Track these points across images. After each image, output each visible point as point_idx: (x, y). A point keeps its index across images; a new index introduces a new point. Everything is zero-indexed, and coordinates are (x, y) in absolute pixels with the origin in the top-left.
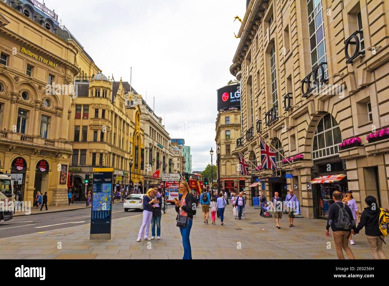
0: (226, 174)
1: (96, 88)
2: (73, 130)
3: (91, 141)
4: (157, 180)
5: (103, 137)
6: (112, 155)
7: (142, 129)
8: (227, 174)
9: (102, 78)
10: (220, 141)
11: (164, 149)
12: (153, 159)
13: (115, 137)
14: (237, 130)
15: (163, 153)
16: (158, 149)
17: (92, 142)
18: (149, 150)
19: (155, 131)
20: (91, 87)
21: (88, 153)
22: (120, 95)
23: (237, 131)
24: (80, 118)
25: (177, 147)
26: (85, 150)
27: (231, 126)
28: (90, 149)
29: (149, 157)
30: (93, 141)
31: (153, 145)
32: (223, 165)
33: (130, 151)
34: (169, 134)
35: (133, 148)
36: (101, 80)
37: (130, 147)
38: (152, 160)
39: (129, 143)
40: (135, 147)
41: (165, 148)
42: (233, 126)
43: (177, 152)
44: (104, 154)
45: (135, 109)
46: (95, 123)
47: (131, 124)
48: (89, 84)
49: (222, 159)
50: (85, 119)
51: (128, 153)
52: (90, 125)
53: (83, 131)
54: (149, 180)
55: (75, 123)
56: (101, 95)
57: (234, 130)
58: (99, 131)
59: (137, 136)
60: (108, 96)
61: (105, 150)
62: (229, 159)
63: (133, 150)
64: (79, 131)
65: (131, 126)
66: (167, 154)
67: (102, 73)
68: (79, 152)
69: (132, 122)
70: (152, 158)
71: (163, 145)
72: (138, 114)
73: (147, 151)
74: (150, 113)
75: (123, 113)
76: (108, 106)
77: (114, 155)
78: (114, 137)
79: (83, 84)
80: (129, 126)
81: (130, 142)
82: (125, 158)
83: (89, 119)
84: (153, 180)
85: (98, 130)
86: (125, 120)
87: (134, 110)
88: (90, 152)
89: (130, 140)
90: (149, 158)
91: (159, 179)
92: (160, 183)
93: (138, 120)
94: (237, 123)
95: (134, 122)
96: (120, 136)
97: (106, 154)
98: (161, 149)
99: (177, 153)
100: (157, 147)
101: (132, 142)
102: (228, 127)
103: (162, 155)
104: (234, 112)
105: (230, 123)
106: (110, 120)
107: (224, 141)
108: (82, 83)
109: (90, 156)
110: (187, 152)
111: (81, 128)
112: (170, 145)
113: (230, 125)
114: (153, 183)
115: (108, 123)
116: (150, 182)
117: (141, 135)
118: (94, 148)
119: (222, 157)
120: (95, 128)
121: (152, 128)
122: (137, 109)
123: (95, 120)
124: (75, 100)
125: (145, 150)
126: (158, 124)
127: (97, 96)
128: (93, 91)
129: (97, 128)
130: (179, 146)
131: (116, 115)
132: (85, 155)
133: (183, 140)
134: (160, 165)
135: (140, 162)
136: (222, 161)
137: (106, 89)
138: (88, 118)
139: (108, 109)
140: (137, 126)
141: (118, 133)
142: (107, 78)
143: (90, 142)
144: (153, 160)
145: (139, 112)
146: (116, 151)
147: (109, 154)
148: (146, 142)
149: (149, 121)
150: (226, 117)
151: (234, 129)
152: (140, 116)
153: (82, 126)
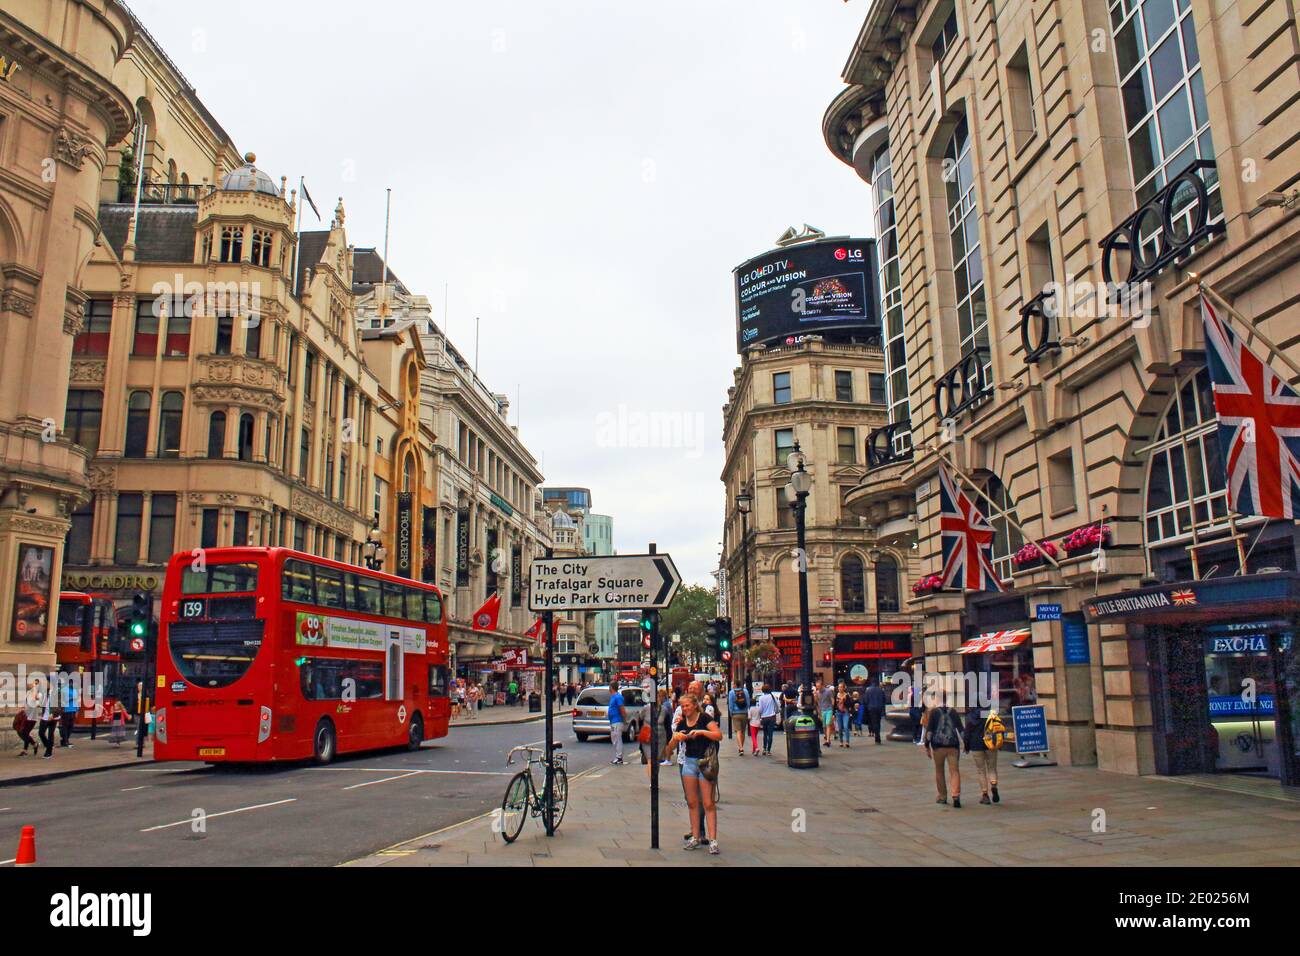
0: (778, 610)
1: (227, 225)
2: (121, 408)
3: (198, 455)
4: (492, 641)
5: (250, 442)
6: (291, 526)
7: (430, 428)
8: (784, 612)
9: (252, 183)
10: (753, 475)
11: (515, 520)
12: (472, 553)
13: (310, 448)
14: (823, 426)
15: (511, 534)
16: (492, 514)
17: (202, 458)
18: (456, 515)
19: (481, 444)
20: (204, 222)
21: (182, 507)
22: (335, 267)
23: (821, 433)
24: (152, 355)
25: (565, 517)
26: (171, 497)
27: (796, 411)
28: (192, 493)
29: (456, 544)
30: (205, 455)
31: (473, 496)
32: (763, 573)
33: (377, 515)
34: (533, 460)
35: (390, 504)
36: (246, 192)
37: (377, 498)
38: (468, 558)
39: (372, 480)
40: (396, 500)
41: (521, 515)
42: (805, 410)
43: (566, 533)
44: (254, 514)
45: (398, 344)
46: (214, 375)
47: (381, 403)
48: (196, 214)
49: (762, 547)
50: (176, 359)
51: (366, 523)
52: (194, 387)
53: (163, 411)
54: (456, 637)
55: (130, 376)
56: (247, 253)
57: (813, 426)
58: (231, 410)
59: (404, 455)
60: (275, 260)
61: (258, 498)
62: (790, 545)
63: (390, 512)
64: (148, 411)
65: (381, 411)
66: (528, 539)
67: (254, 164)
68: (147, 507)
69: (383, 392)
70: (467, 547)
71: (510, 500)
72: (413, 364)
73: (447, 521)
74: (461, 371)
75: (345, 347)
76: (275, 304)
77: (303, 523)
78: (305, 448)
79: (172, 214)
80: (373, 409)
81: (375, 475)
82: (354, 543)
83: (190, 358)
84: (473, 639)
85: (227, 405)
86: (355, 378)
87: (393, 345)
88: (194, 506)
89: (376, 468)
90: (456, 548)
91: (500, 634)
92: (505, 651)
93: (411, 389)
94: (822, 398)
95: (394, 392)
96: (332, 446)
97: (264, 515)
98: (506, 518)
99: (566, 540)
100: (489, 506)
101: (385, 475)
102: (786, 412)
103: (510, 540)
104: (809, 353)
105: (793, 400)
106: (285, 368)
107: (766, 474)
108: (169, 210)
109: (194, 524)
110: (601, 536)
111: (157, 397)
112: (538, 507)
113: (795, 404)
114: (475, 651)
115: (274, 379)
116: (459, 645)
117: (424, 455)
118: (209, 488)
119: (762, 539)
120: (218, 399)
121: (470, 431)
122: (408, 344)
123: (218, 365)
124: (133, 279)
125: (440, 517)
126: (493, 416)
127: (230, 259)
128: (212, 238)
129: (223, 396)
130: (573, 512)
131: (314, 353)
132: (168, 516)
133: (584, 492)
134: (504, 579)
135: (418, 566)
136: (760, 555)
137: (269, 230)
138: (187, 356)
139: (275, 315)
140: (408, 414)
141: (323, 431)
142: (273, 186)
143: (194, 461)
144: (472, 560)
145: (414, 358)
146: (312, 509)
147: (279, 518)
148: (442, 484)
149: (456, 398)
150: (774, 375)
151: (812, 422)
152: (421, 373)
153: (162, 389)
